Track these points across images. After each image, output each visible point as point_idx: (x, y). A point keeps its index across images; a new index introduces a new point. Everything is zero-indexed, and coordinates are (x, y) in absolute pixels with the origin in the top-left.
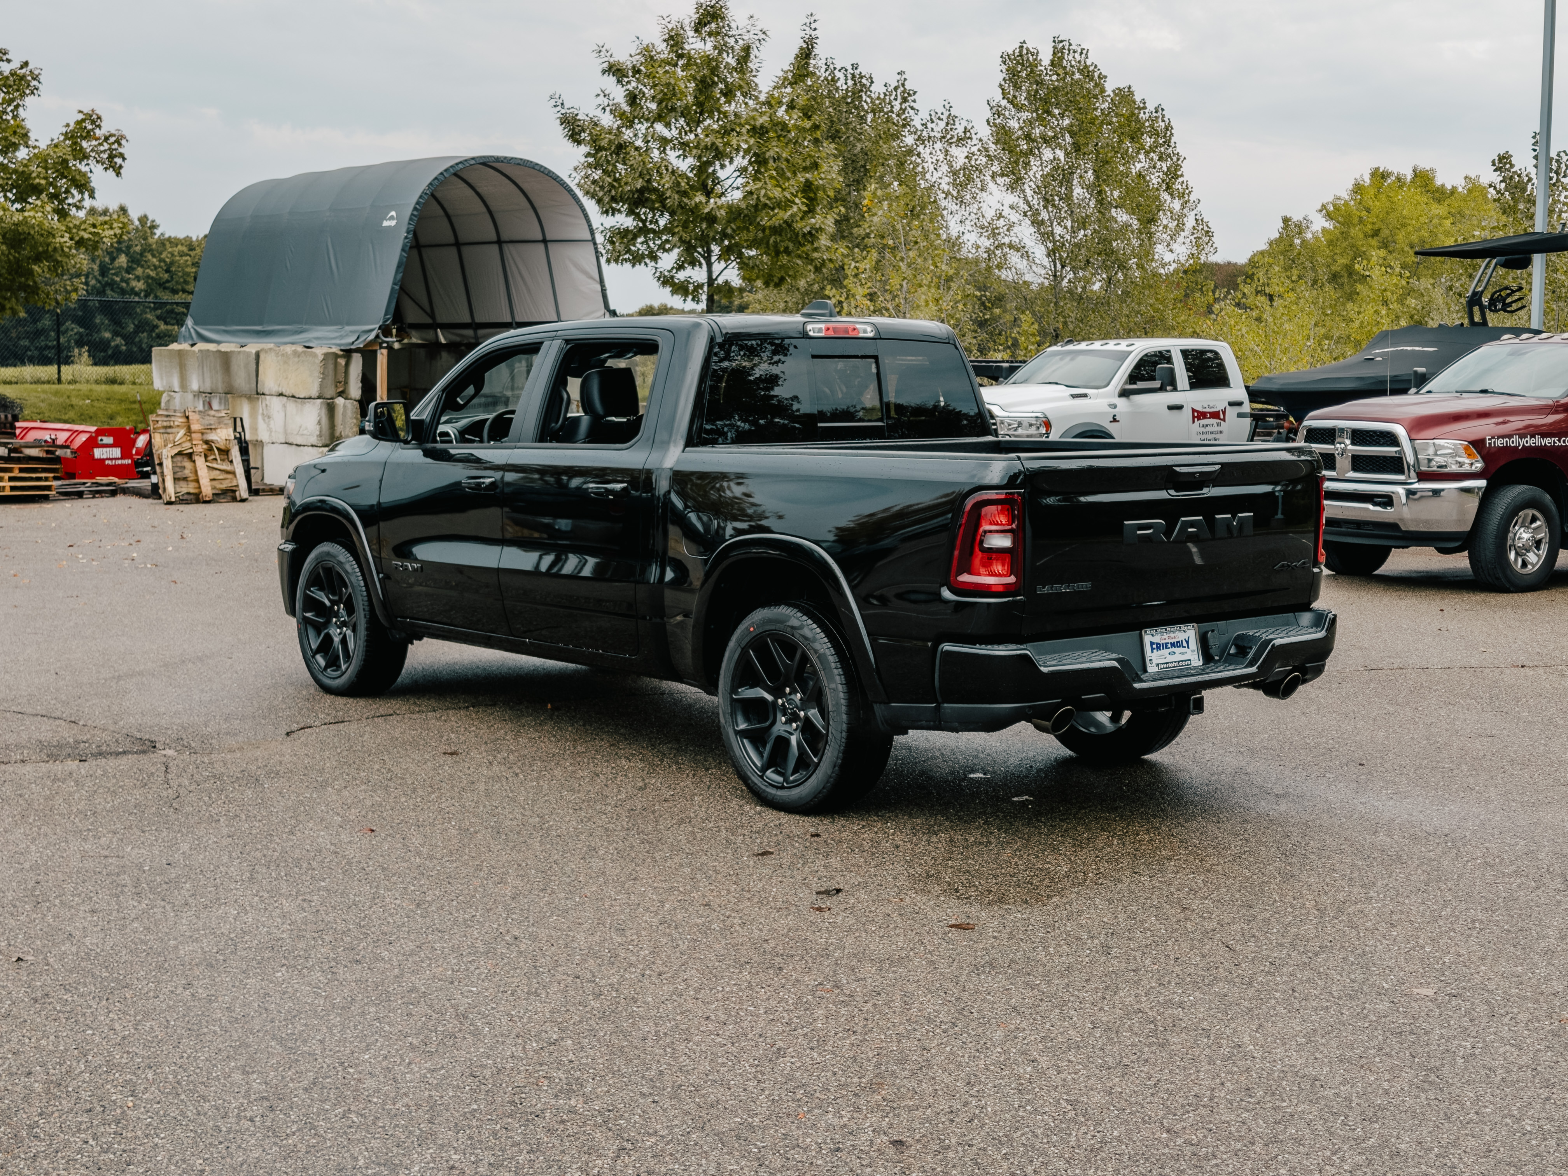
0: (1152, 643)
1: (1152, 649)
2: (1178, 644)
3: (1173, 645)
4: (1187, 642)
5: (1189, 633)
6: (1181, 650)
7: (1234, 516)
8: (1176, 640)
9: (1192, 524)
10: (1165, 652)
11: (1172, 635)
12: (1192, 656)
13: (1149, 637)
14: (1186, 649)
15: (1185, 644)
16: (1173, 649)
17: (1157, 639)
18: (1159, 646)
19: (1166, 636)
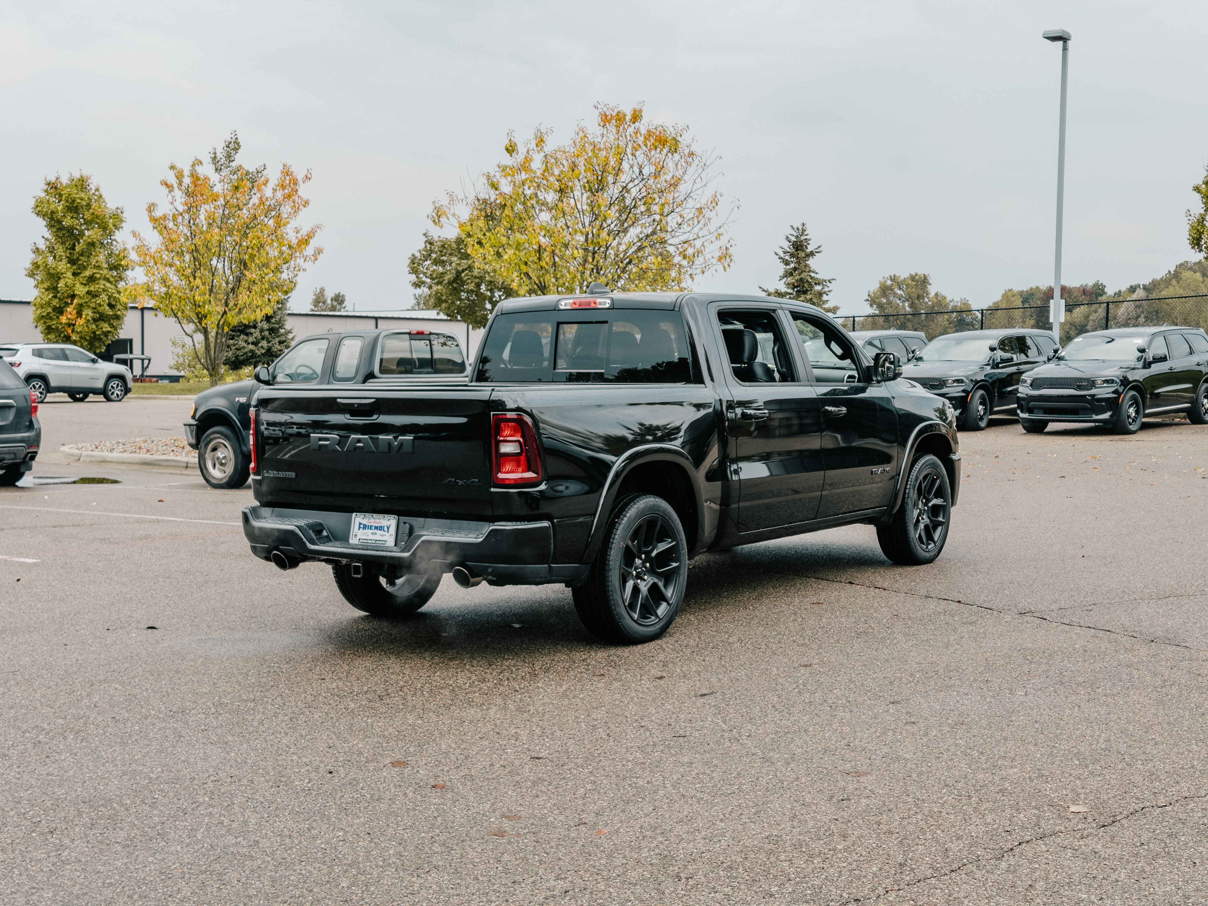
0: (360, 524)
1: (360, 528)
2: (380, 528)
3: (376, 528)
4: (388, 528)
5: (390, 522)
6: (382, 532)
7: (396, 438)
8: (379, 525)
9: (359, 441)
10: (369, 532)
11: (377, 521)
12: (388, 538)
13: (358, 519)
14: (386, 533)
15: (386, 529)
16: (376, 531)
17: (365, 522)
18: (365, 527)
19: (372, 520)
